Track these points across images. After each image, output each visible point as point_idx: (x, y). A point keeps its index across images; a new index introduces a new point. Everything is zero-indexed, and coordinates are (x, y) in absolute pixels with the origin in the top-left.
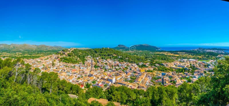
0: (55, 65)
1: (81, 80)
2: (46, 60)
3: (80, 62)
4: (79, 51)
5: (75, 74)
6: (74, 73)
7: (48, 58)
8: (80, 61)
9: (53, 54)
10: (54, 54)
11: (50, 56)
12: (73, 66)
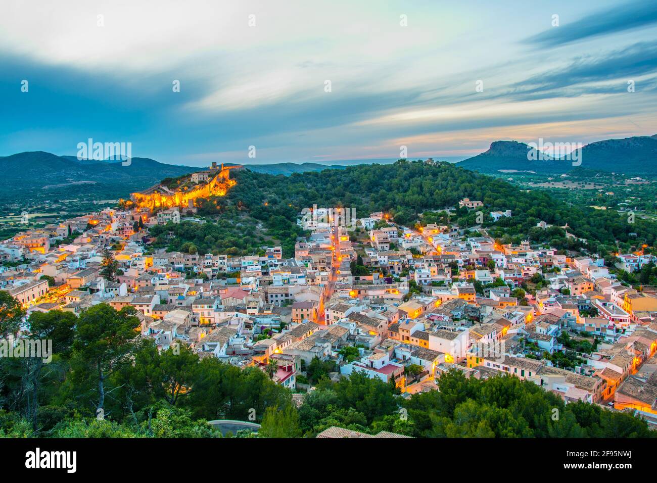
0: (121, 273)
1: (280, 342)
2: (64, 248)
3: (271, 244)
4: (262, 185)
5: (241, 315)
6: (238, 310)
7: (77, 234)
8: (268, 238)
9: (106, 205)
10: (112, 206)
11: (86, 219)
12: (227, 270)
